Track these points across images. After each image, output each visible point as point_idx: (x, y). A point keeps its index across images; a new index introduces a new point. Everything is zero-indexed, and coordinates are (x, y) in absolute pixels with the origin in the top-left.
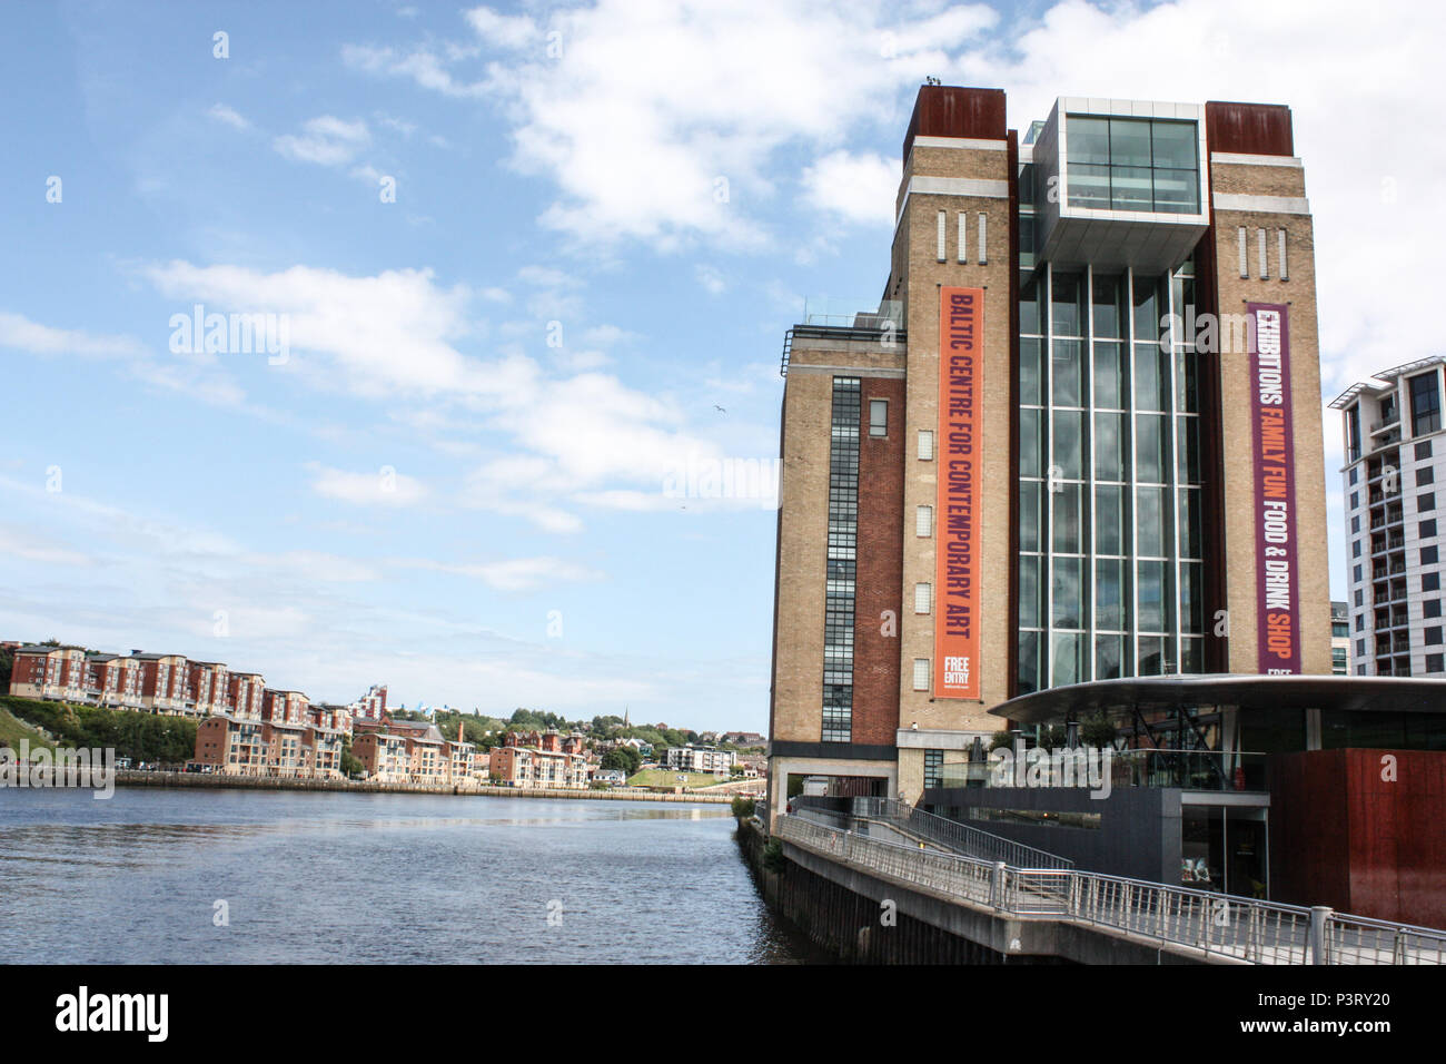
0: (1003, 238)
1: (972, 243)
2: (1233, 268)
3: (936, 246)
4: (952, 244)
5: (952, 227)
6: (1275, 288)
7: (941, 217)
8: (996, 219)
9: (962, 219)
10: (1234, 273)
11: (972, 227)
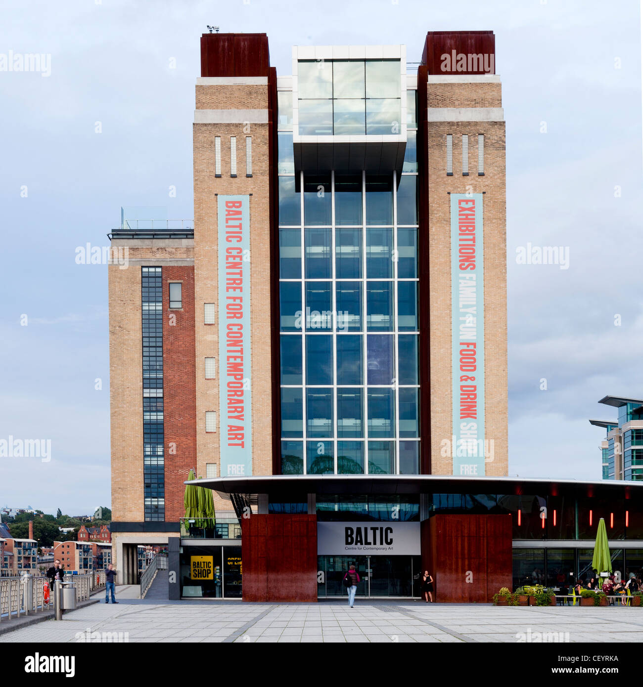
0: (263, 155)
1: (241, 160)
2: (442, 168)
3: (214, 164)
4: (226, 162)
5: (226, 148)
6: (472, 182)
7: (218, 141)
8: (259, 140)
9: (234, 141)
10: (442, 172)
11: (241, 148)
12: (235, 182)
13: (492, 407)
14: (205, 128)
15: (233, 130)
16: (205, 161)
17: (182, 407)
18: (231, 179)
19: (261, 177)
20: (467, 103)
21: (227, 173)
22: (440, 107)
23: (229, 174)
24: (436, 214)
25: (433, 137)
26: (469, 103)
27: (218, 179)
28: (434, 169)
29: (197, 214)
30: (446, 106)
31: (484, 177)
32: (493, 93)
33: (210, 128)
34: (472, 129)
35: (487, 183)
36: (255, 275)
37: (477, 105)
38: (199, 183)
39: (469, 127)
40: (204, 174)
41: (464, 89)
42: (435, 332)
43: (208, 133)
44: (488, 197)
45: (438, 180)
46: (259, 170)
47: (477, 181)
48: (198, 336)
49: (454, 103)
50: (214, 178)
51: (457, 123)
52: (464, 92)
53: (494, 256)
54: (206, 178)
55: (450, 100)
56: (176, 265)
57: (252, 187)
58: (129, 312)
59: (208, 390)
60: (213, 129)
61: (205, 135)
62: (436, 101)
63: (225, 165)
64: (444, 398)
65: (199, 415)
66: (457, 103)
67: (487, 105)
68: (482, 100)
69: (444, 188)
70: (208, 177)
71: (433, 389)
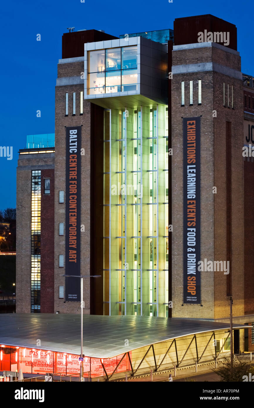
12: (74, 119)
13: (205, 252)
14: (61, 88)
15: (74, 88)
16: (60, 107)
17: (49, 252)
18: (73, 117)
19: (87, 115)
20: (193, 61)
21: (71, 114)
22: (179, 65)
23: (72, 114)
24: (176, 131)
25: (174, 84)
26: (194, 60)
27: (66, 118)
28: (174, 103)
29: (56, 139)
30: (181, 64)
31: (201, 106)
32: (207, 53)
33: (63, 88)
34: (195, 77)
35: (203, 110)
36: (83, 173)
37: (198, 61)
38: (57, 121)
39: (193, 76)
40: (60, 115)
41: (191, 52)
42: (175, 205)
43: (62, 91)
44: (204, 119)
45: (176, 110)
46: (86, 111)
47: (197, 109)
48: (56, 210)
49: (186, 61)
50: (64, 117)
51: (187, 74)
52: (191, 54)
53: (207, 155)
54: (61, 117)
55: (184, 60)
56: (47, 169)
57: (83, 121)
58: (25, 197)
59: (60, 242)
60: (65, 89)
61: (61, 93)
62: (177, 61)
63: (70, 109)
64: (179, 246)
65: (56, 257)
66: (188, 61)
67: (204, 61)
68: (201, 58)
69: (180, 115)
70: (62, 117)
71: (173, 240)
